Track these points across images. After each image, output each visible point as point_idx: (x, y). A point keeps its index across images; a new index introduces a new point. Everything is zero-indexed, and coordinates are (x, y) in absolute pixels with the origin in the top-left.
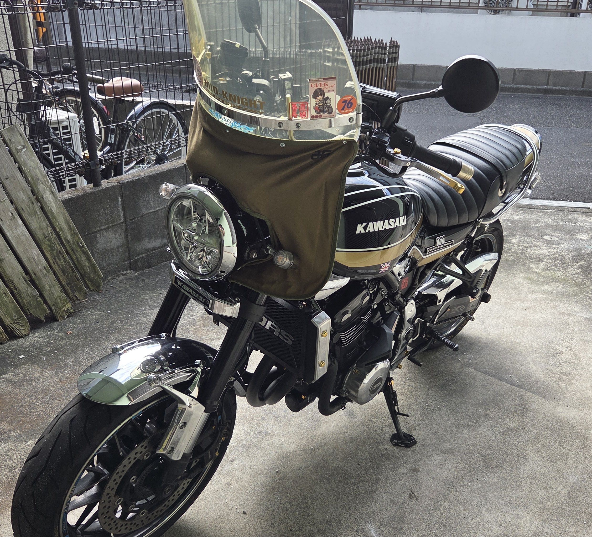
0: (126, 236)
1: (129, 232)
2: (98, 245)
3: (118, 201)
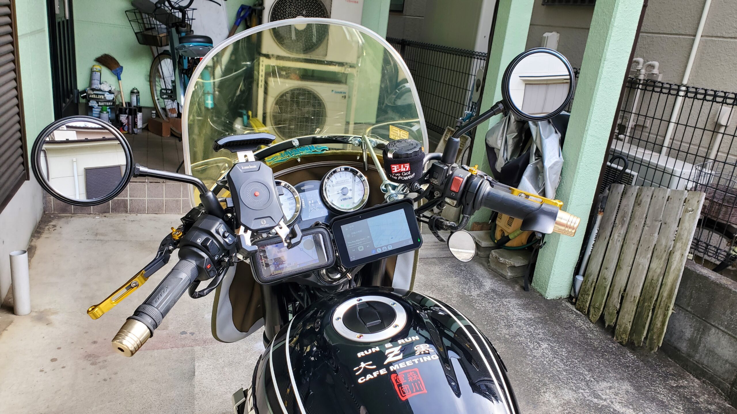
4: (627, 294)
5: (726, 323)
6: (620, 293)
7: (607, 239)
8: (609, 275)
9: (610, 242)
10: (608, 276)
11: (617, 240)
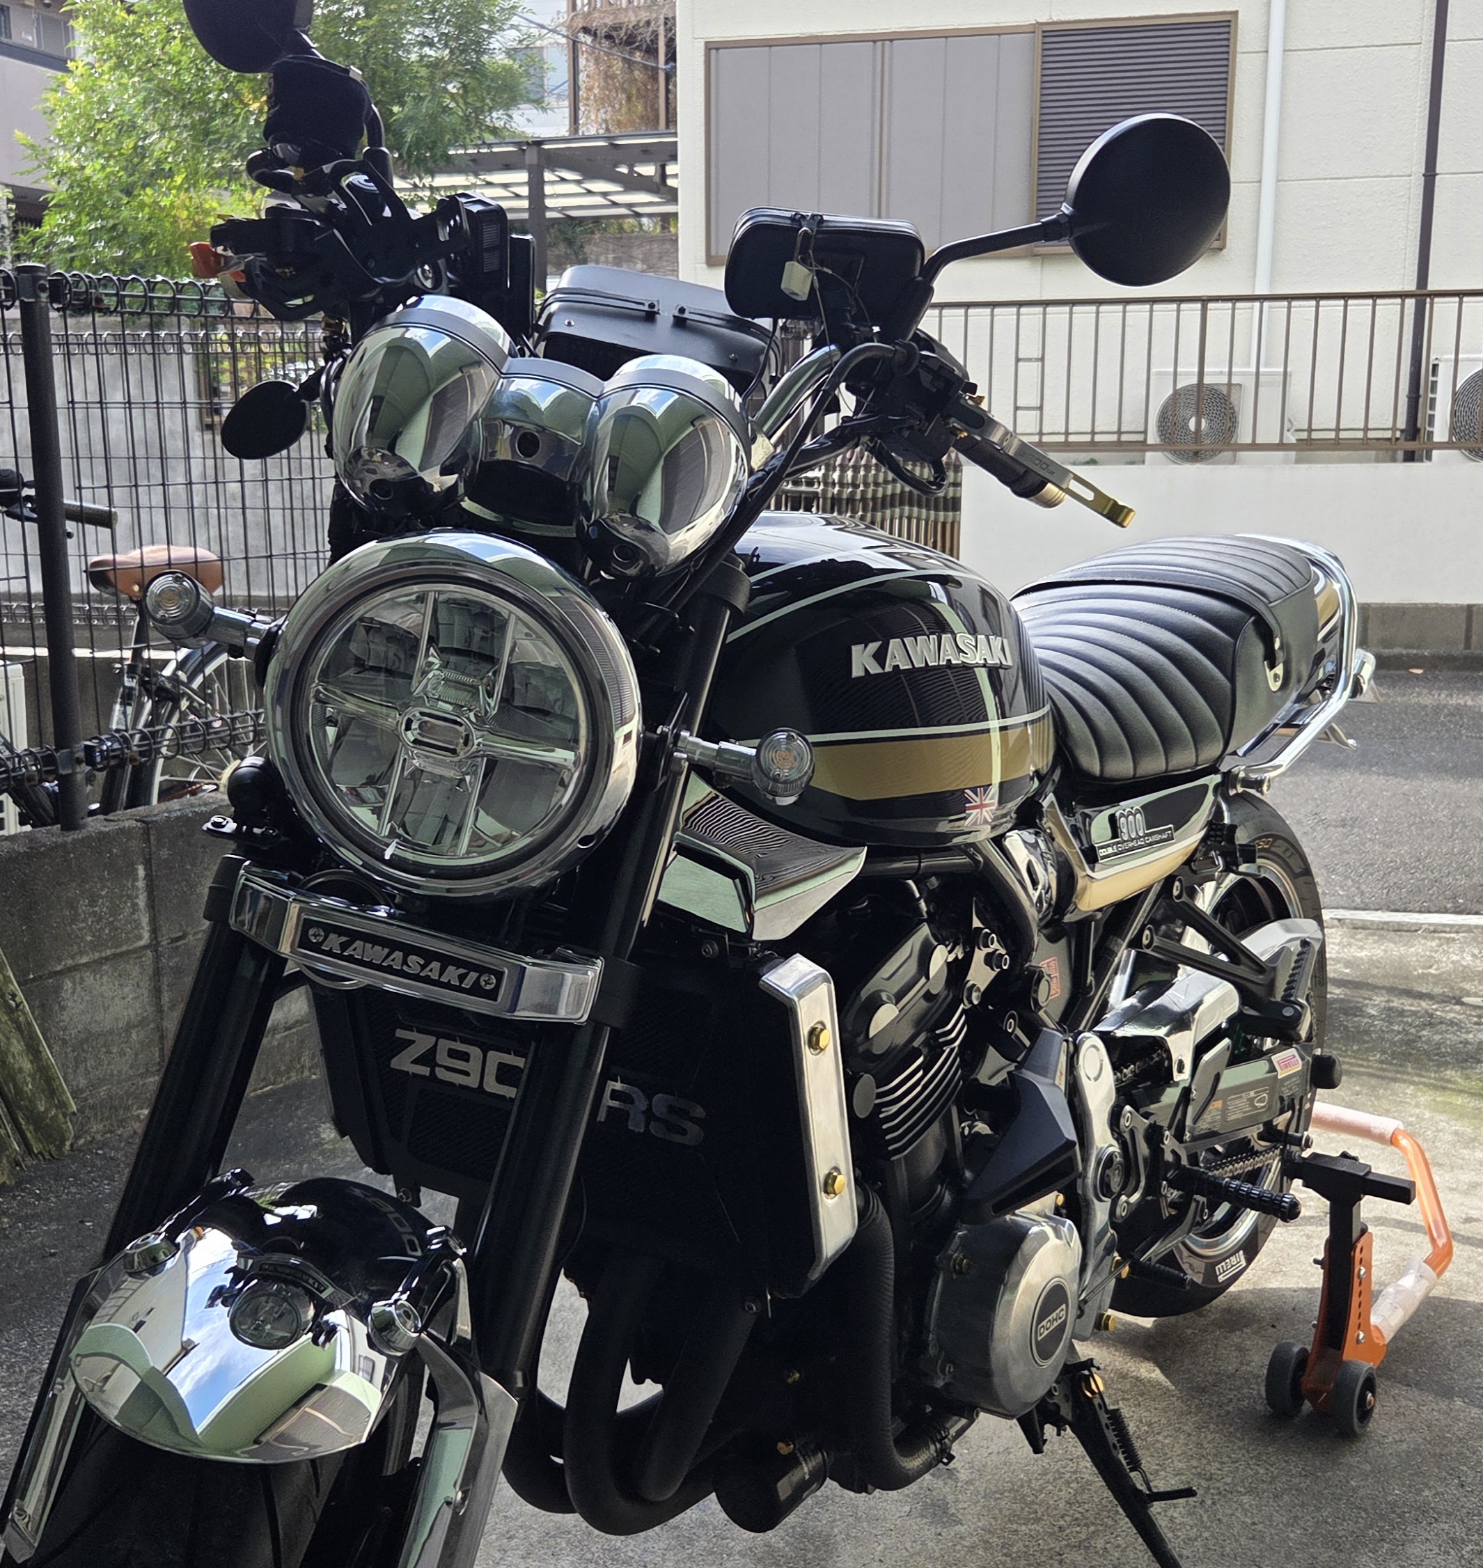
0: (157, 992)
1: (165, 980)
2: (65, 1016)
3: (136, 879)
5: (89, 938)
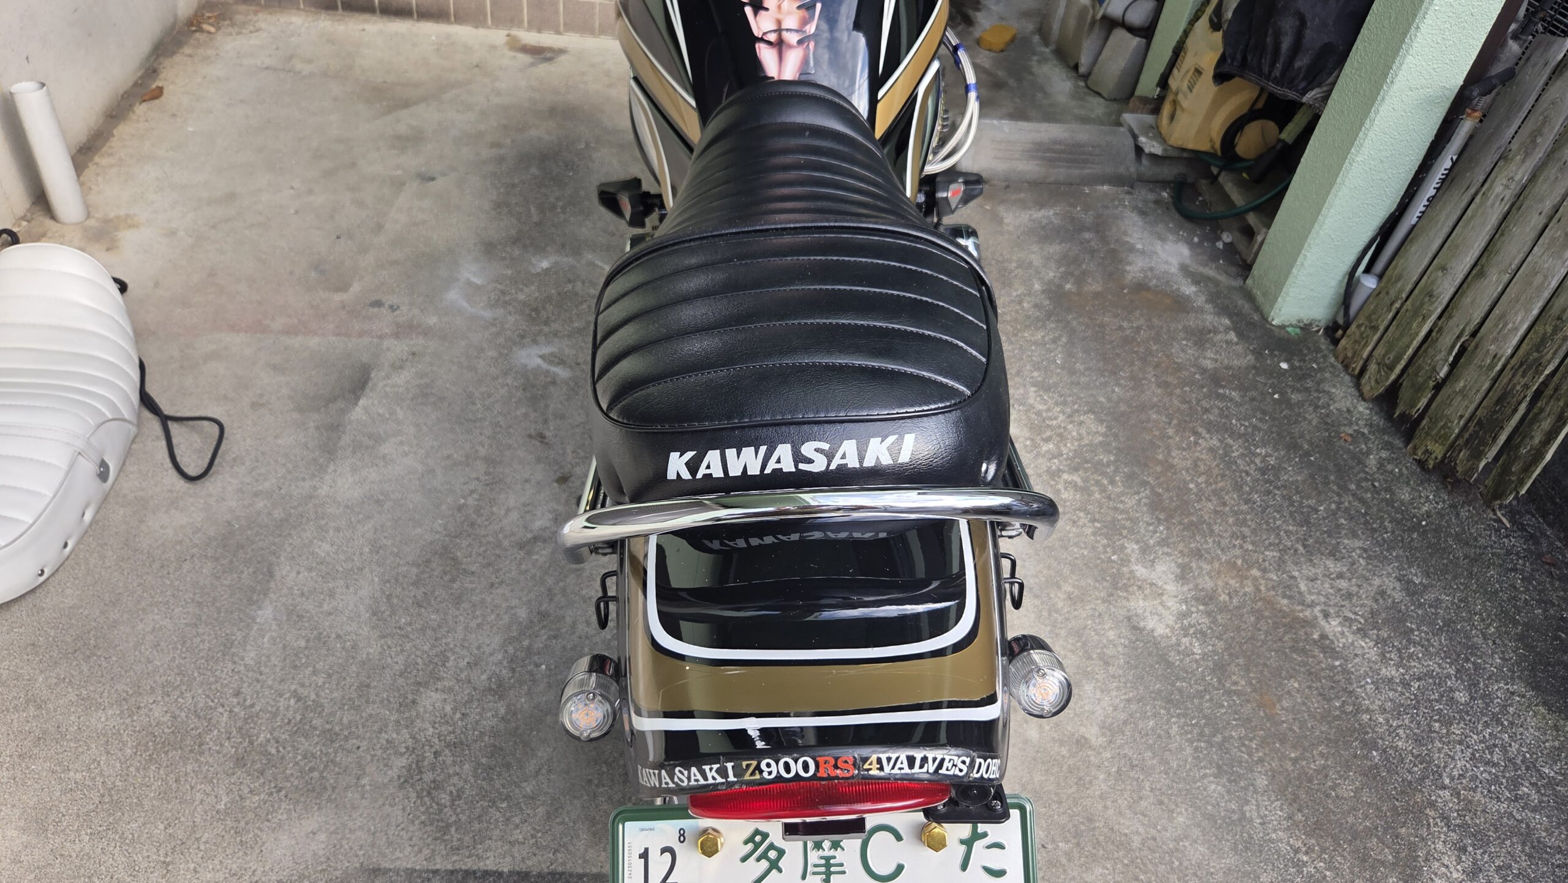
4: (1476, 347)
6: (1459, 337)
7: (1472, 191)
8: (1446, 289)
9: (1478, 199)
10: (1440, 289)
11: (1497, 196)
